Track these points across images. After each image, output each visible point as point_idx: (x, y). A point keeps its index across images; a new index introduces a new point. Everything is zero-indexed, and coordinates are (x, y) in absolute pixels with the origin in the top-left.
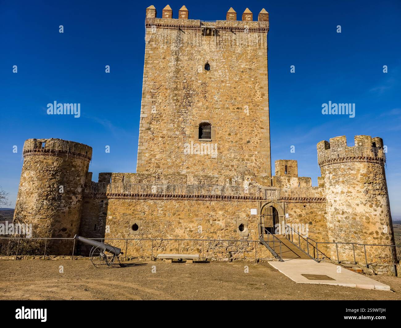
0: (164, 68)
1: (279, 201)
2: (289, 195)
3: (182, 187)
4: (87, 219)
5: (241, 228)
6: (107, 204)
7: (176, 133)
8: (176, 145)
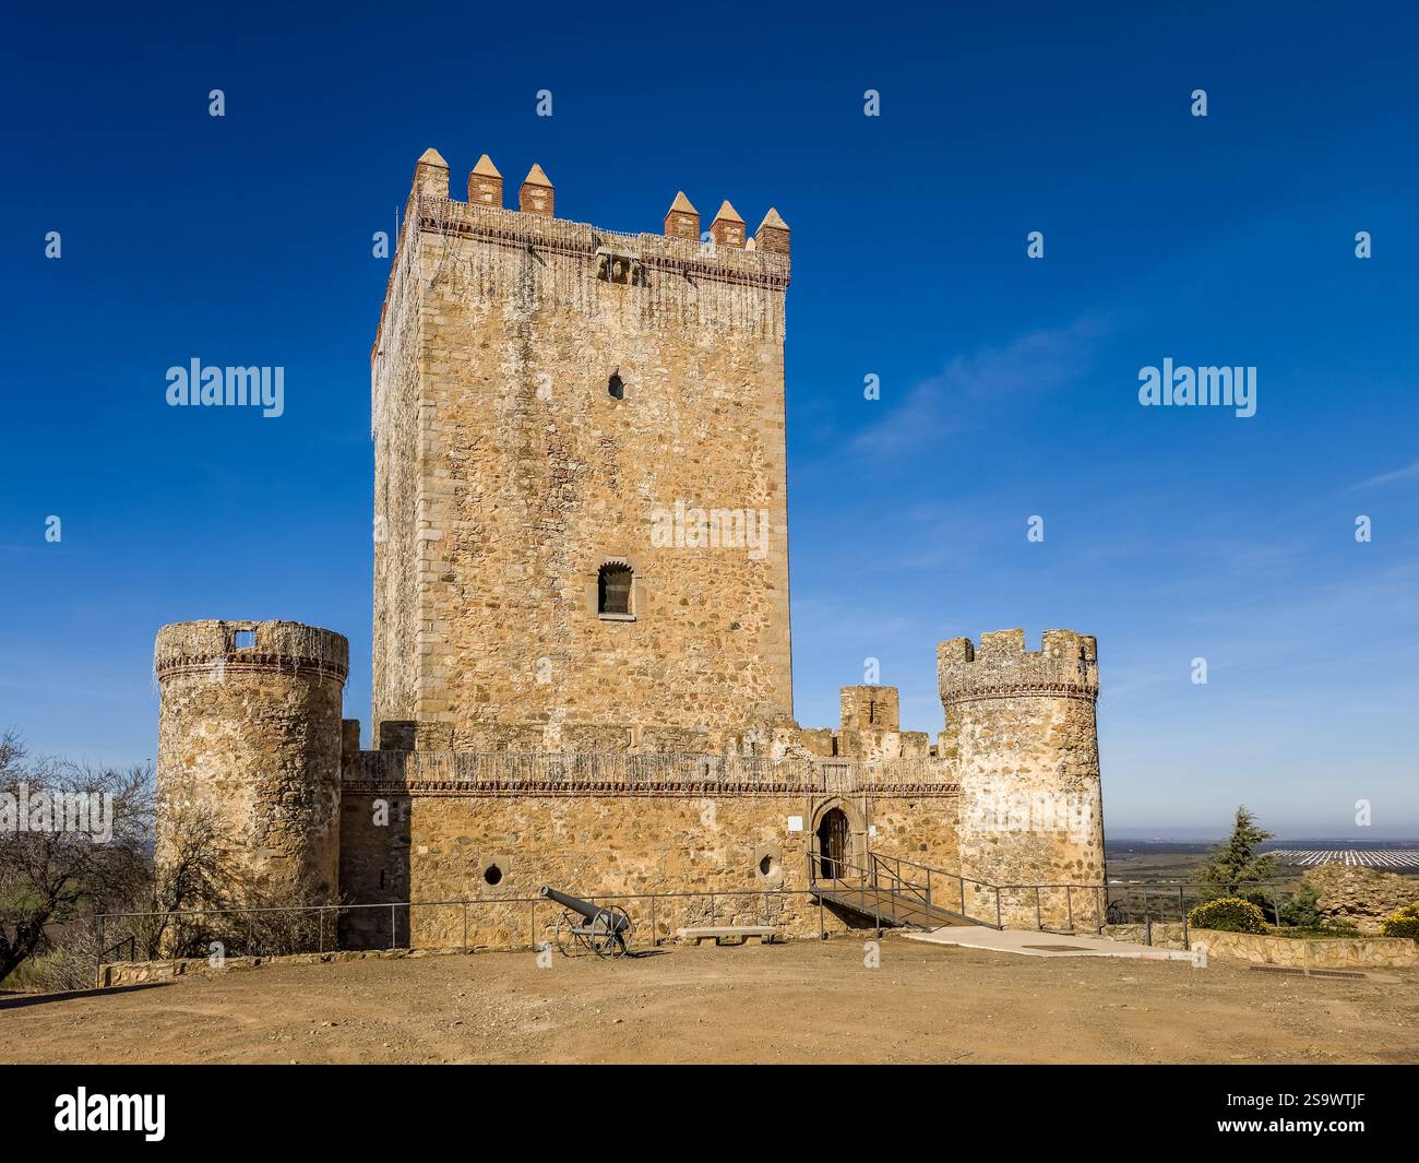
0: (486, 379)
1: (856, 794)
2: (879, 779)
3: (615, 762)
4: (356, 857)
5: (765, 865)
6: (408, 812)
7: (533, 593)
8: (535, 631)
